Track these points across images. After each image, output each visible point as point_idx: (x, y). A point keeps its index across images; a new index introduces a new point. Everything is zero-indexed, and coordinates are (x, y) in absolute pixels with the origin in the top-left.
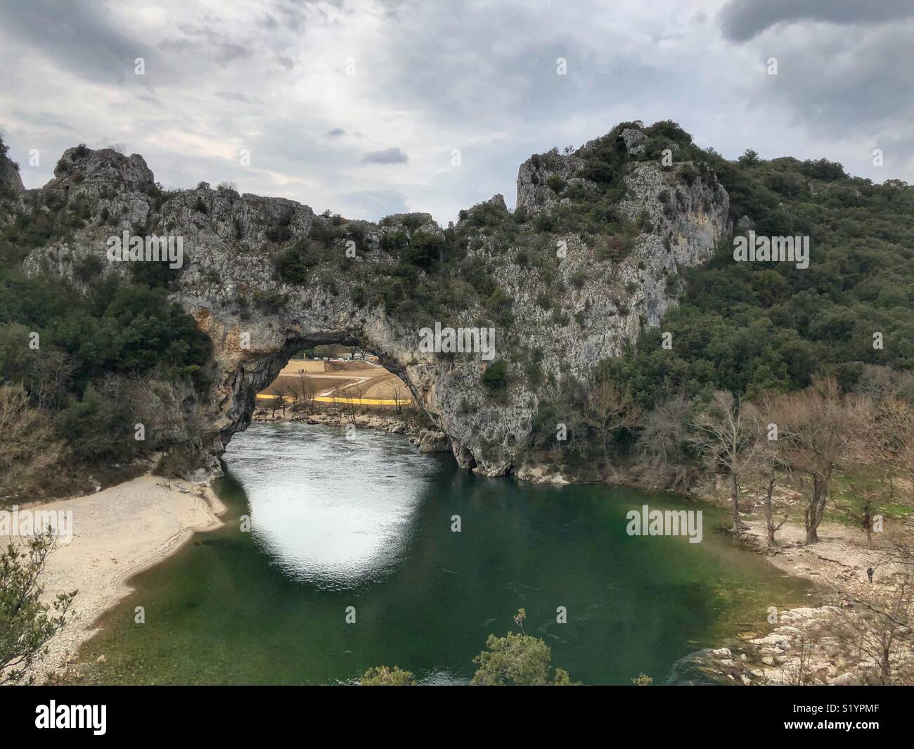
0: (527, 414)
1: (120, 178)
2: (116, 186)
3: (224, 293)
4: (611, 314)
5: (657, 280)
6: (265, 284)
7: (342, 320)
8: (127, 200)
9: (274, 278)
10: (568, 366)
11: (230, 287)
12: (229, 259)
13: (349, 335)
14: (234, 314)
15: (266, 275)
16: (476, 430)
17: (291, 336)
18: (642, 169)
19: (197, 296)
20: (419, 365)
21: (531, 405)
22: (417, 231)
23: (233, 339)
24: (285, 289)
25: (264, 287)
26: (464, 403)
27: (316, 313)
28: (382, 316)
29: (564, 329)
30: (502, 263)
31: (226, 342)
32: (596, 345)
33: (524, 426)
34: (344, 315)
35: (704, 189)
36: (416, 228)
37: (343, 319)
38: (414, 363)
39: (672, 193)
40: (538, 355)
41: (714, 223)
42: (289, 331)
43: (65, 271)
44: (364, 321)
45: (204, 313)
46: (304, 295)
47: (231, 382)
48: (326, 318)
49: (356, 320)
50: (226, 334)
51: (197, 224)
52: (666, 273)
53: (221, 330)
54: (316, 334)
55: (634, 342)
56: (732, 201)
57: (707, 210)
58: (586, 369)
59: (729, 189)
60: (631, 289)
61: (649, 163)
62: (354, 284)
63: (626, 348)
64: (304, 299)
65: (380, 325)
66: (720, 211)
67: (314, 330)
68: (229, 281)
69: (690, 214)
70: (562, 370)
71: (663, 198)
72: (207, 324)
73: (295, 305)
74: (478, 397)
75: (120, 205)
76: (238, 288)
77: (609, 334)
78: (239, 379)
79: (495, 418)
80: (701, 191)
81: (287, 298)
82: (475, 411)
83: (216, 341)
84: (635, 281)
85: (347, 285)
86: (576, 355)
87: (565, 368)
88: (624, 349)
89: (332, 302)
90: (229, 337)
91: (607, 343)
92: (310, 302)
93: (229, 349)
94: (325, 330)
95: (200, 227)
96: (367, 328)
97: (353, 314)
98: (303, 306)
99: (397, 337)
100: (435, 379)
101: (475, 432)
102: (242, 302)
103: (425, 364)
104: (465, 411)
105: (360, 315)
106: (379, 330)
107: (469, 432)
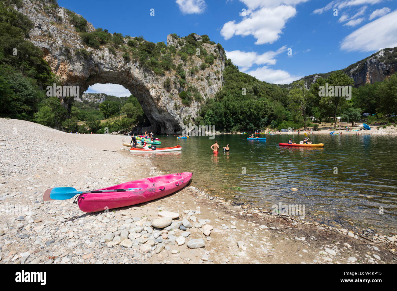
0: (197, 110)
3: (57, 44)
7: (119, 67)
9: (83, 45)
11: (59, 42)
13: (122, 75)
17: (93, 73)
19: (41, 42)
21: (198, 107)
22: (141, 42)
23: (63, 68)
24: (89, 49)
26: (175, 105)
27: (107, 62)
31: (59, 69)
33: (196, 115)
42: (92, 70)
44: (130, 68)
46: (100, 53)
48: (112, 65)
50: (58, 65)
53: (56, 62)
54: (107, 72)
61: (206, 43)
62: (124, 53)
65: (137, 71)
67: (106, 70)
70: (205, 96)
74: (180, 103)
76: (65, 44)
79: (186, 112)
81: (91, 53)
83: (52, 68)
87: (206, 95)
88: (220, 90)
89: (114, 58)
90: (61, 66)
92: (103, 56)
93: (61, 73)
95: (39, 13)
96: (132, 71)
97: (124, 65)
98: (100, 58)
99: (145, 77)
100: (163, 94)
101: (180, 116)
102: (67, 50)
103: (157, 89)
104: (176, 108)
105: (128, 66)
106: (137, 73)
107: (178, 116)
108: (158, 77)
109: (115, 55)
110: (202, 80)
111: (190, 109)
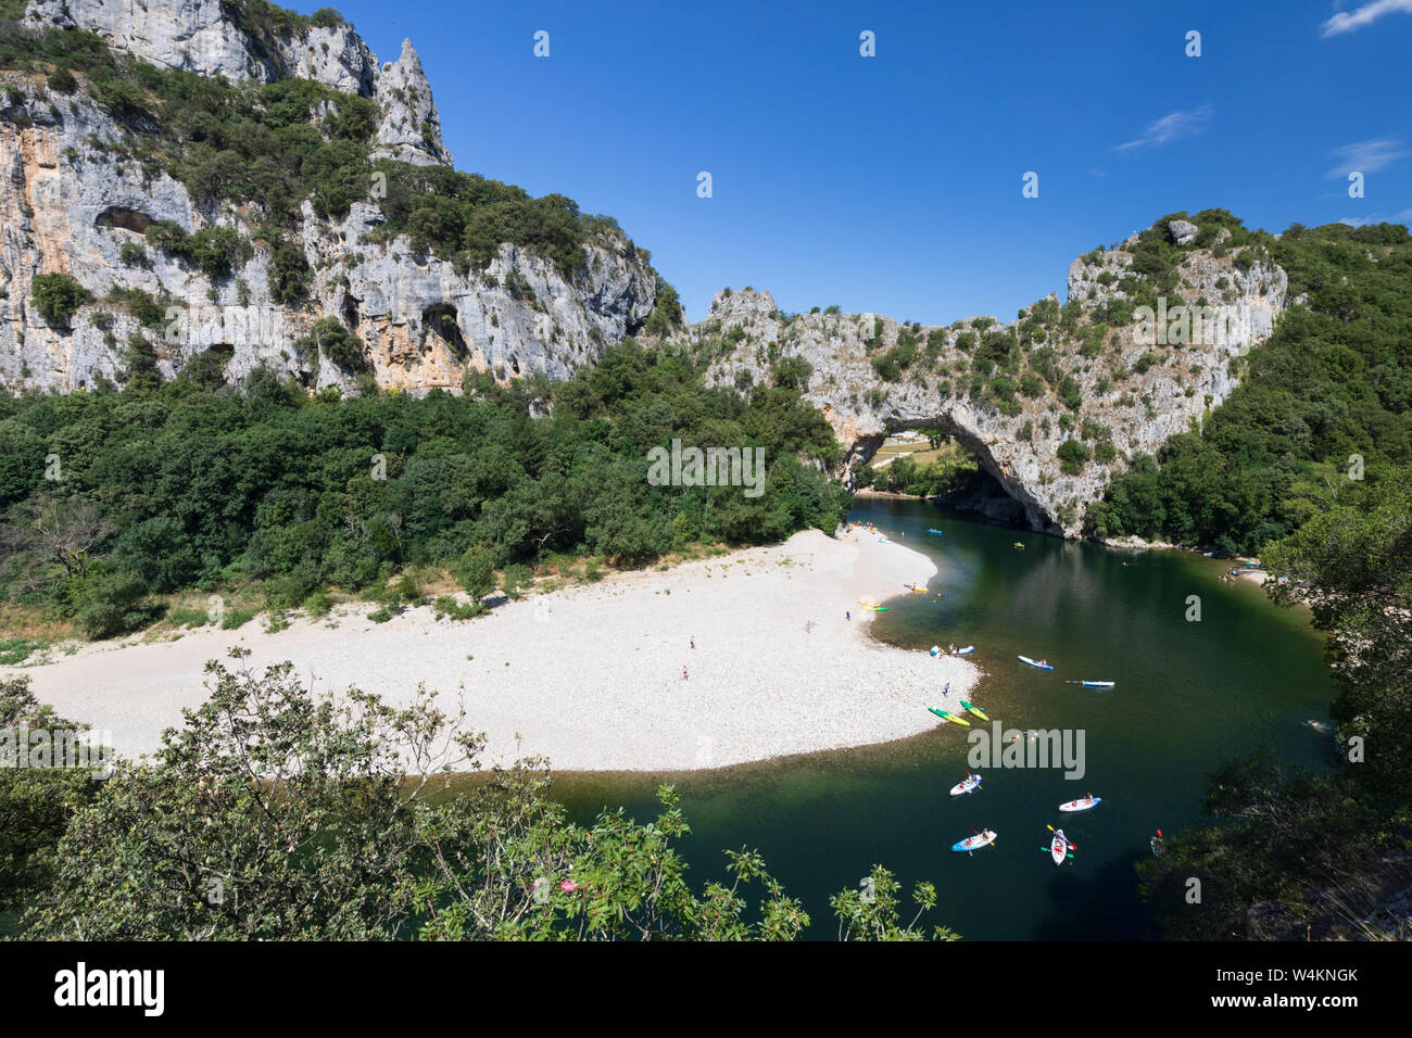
0: (1098, 484)
1: (755, 311)
2: (754, 316)
3: (841, 392)
4: (1177, 395)
5: (1219, 362)
6: (871, 383)
8: (763, 326)
9: (876, 379)
10: (1137, 442)
11: (844, 386)
12: (842, 366)
14: (849, 408)
15: (870, 376)
16: (1052, 497)
17: (890, 423)
18: (1195, 258)
19: (821, 395)
20: (1000, 444)
21: (1102, 477)
22: (986, 332)
23: (849, 426)
24: (886, 386)
25: (870, 386)
26: (1041, 476)
27: (912, 403)
28: (968, 403)
29: (1131, 410)
30: (1064, 354)
31: (844, 429)
32: (1164, 423)
33: (1096, 495)
34: (934, 405)
35: (1263, 273)
36: (985, 328)
37: (932, 408)
38: (994, 442)
39: (1231, 279)
40: (1107, 433)
41: (1273, 303)
42: (889, 419)
43: (729, 381)
44: (951, 409)
45: (828, 407)
46: (901, 390)
49: (945, 410)
50: (843, 423)
51: (815, 340)
52: (1228, 355)
53: (840, 420)
54: (911, 421)
55: (1199, 419)
56: (1290, 280)
57: (1263, 292)
58: (1154, 444)
59: (1287, 270)
60: (1196, 371)
61: (1201, 251)
62: (941, 379)
63: (1194, 425)
64: (902, 394)
65: (964, 411)
66: (1278, 292)
67: (909, 418)
68: (844, 382)
69: (1247, 297)
70: (1131, 447)
71: (1221, 284)
72: (829, 416)
73: (894, 399)
74: (1054, 469)
75: (759, 331)
76: (852, 388)
77: (1176, 413)
80: (1260, 275)
81: (887, 394)
82: (1051, 482)
83: (835, 429)
84: (1199, 364)
85: (933, 380)
86: (1144, 433)
87: (1134, 444)
88: (1190, 425)
89: (925, 395)
90: (845, 425)
91: (1174, 421)
92: (906, 395)
93: (845, 434)
94: (918, 418)
95: (818, 343)
96: (953, 413)
97: (942, 404)
98: (901, 399)
99: (980, 421)
100: (1015, 454)
101: (1052, 500)
102: (854, 398)
103: (1004, 443)
104: (1044, 480)
105: (948, 404)
106: (964, 416)
107: (1046, 499)
108: (1007, 418)
109: (925, 387)
110: (1131, 404)
111: (1078, 482)
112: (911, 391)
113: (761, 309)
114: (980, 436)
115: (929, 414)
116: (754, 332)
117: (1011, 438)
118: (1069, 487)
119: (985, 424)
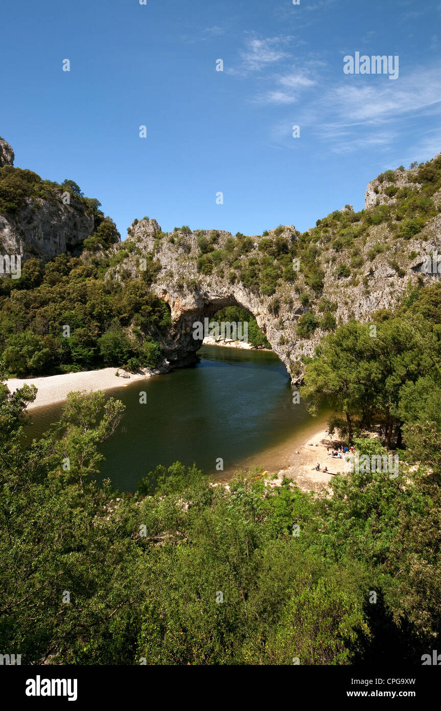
2: (144, 235)
4: (391, 276)
6: (193, 275)
8: (147, 242)
10: (354, 313)
12: (179, 265)
14: (177, 292)
16: (288, 355)
20: (261, 315)
25: (192, 277)
28: (242, 288)
29: (355, 289)
30: (326, 249)
32: (375, 299)
34: (226, 289)
36: (281, 234)
37: (225, 291)
38: (259, 314)
40: (334, 307)
43: (118, 277)
45: (165, 292)
47: (179, 326)
49: (231, 292)
58: (367, 315)
60: (413, 256)
64: (208, 282)
68: (177, 275)
72: (167, 298)
73: (205, 285)
75: (143, 245)
77: (387, 290)
78: (183, 325)
82: (288, 343)
85: (229, 272)
86: (360, 306)
91: (385, 296)
94: (217, 298)
112: (214, 280)
113: (149, 231)
114: (251, 310)
115: (223, 295)
116: (140, 246)
117: (265, 311)
118: (302, 347)
119: (253, 301)
